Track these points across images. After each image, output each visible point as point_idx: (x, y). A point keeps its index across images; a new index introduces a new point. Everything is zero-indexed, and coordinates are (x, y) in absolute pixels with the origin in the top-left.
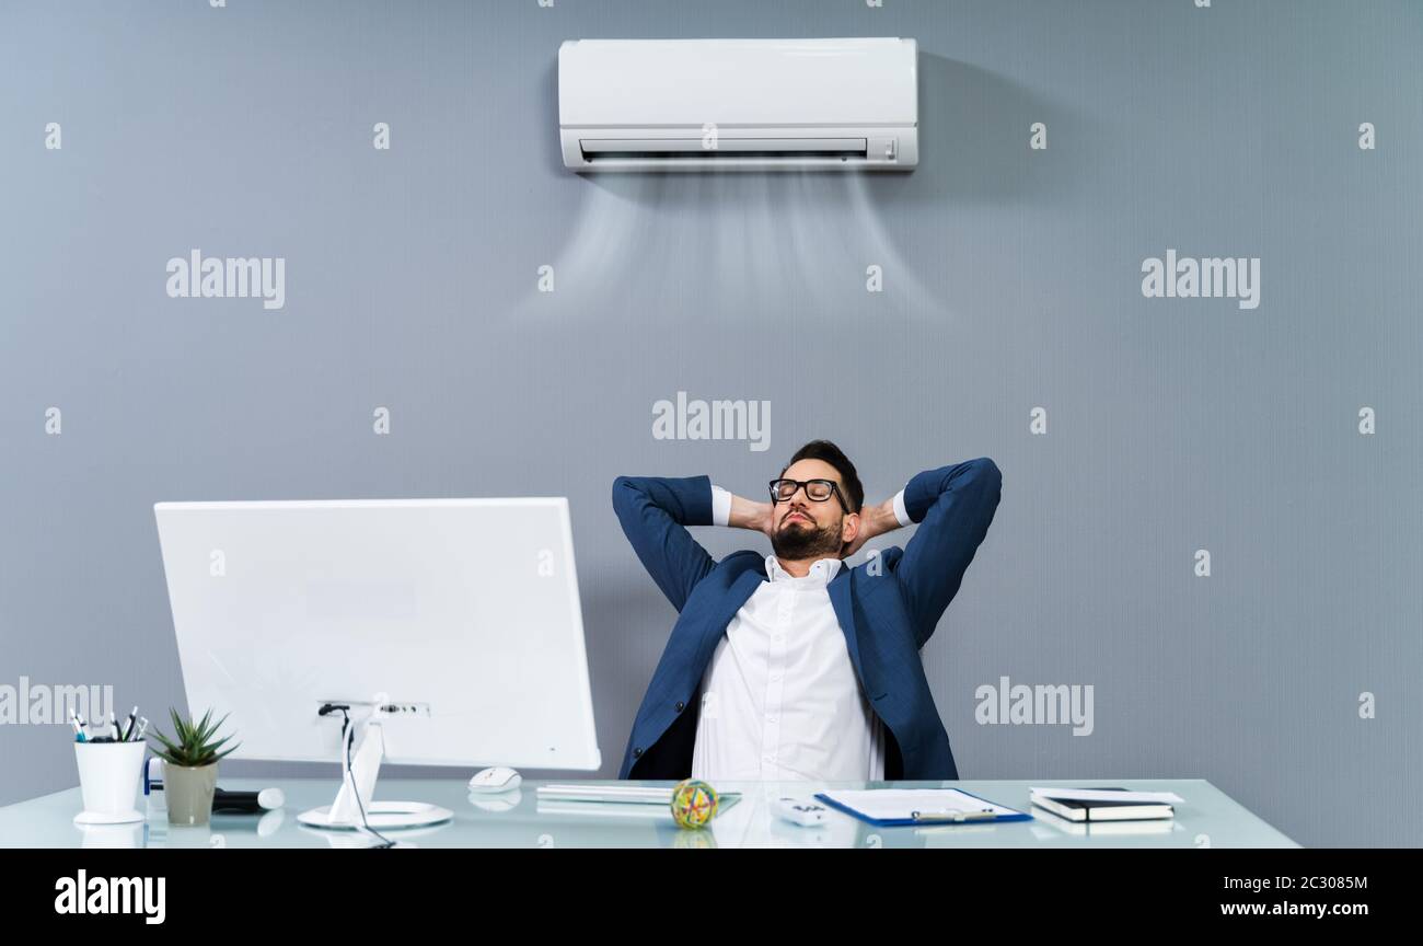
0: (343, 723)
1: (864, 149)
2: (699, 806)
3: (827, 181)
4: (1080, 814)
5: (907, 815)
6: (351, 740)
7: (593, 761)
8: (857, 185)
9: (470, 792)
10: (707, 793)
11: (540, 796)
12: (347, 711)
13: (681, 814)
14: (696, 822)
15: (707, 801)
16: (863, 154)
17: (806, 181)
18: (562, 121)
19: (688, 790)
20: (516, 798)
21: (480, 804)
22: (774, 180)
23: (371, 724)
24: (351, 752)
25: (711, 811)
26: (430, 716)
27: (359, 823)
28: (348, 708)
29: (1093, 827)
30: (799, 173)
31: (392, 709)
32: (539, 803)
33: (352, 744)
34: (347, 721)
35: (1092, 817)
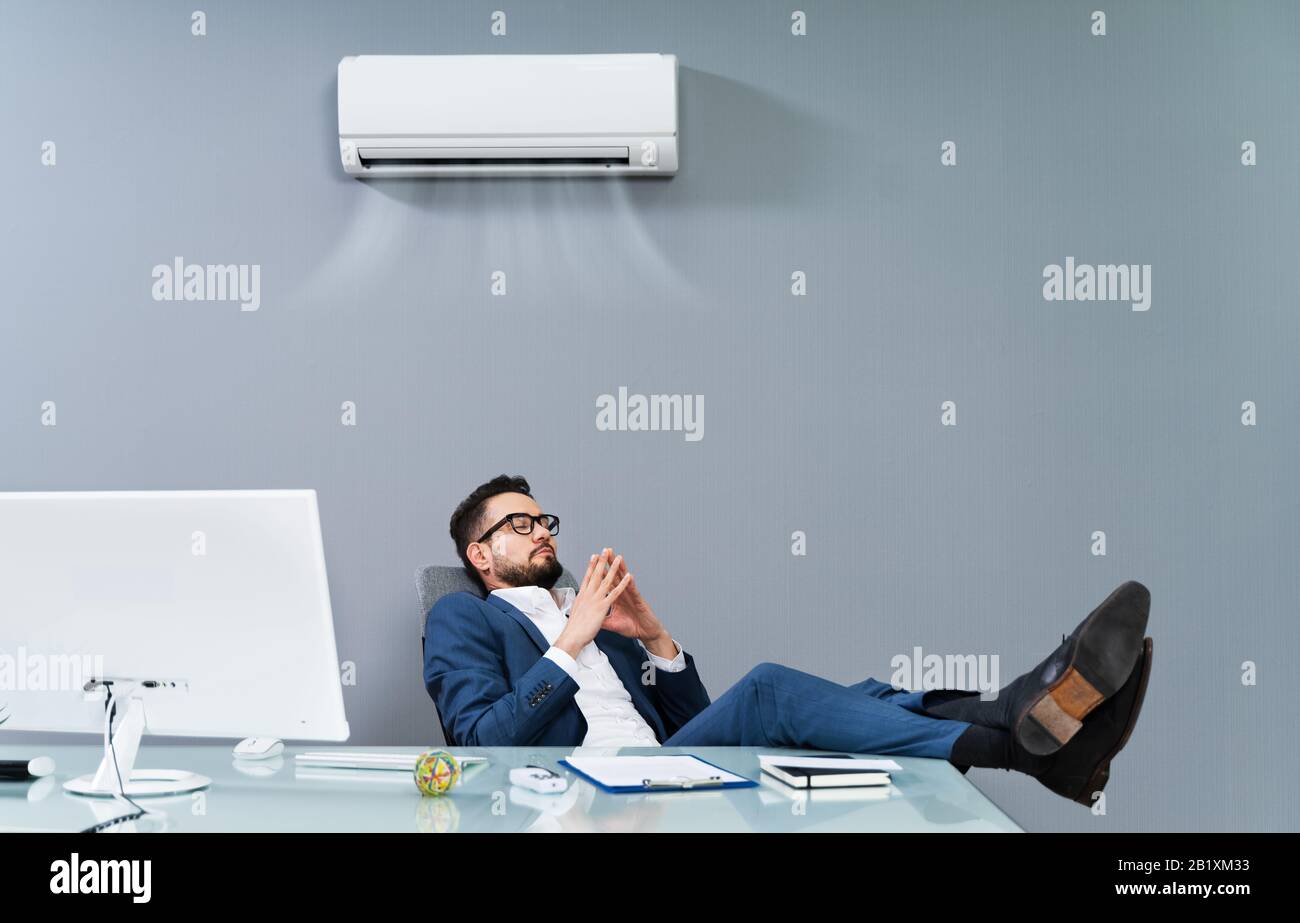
0: (106, 698)
1: (625, 156)
2: (440, 775)
3: (589, 186)
4: (802, 781)
5: (638, 783)
6: (113, 713)
7: (342, 732)
8: (618, 189)
9: (234, 759)
10: (448, 763)
11: (298, 763)
12: (110, 686)
13: (423, 782)
14: (437, 790)
15: (447, 770)
16: (625, 161)
17: (570, 186)
18: (341, 131)
19: (429, 761)
20: (279, 764)
21: (245, 770)
22: (540, 186)
23: (134, 698)
24: (113, 724)
25: (451, 779)
26: (188, 690)
27: (117, 792)
28: (112, 683)
29: (814, 793)
30: (563, 178)
31: (149, 685)
32: (297, 769)
33: (115, 718)
34: (110, 695)
35: (813, 784)
